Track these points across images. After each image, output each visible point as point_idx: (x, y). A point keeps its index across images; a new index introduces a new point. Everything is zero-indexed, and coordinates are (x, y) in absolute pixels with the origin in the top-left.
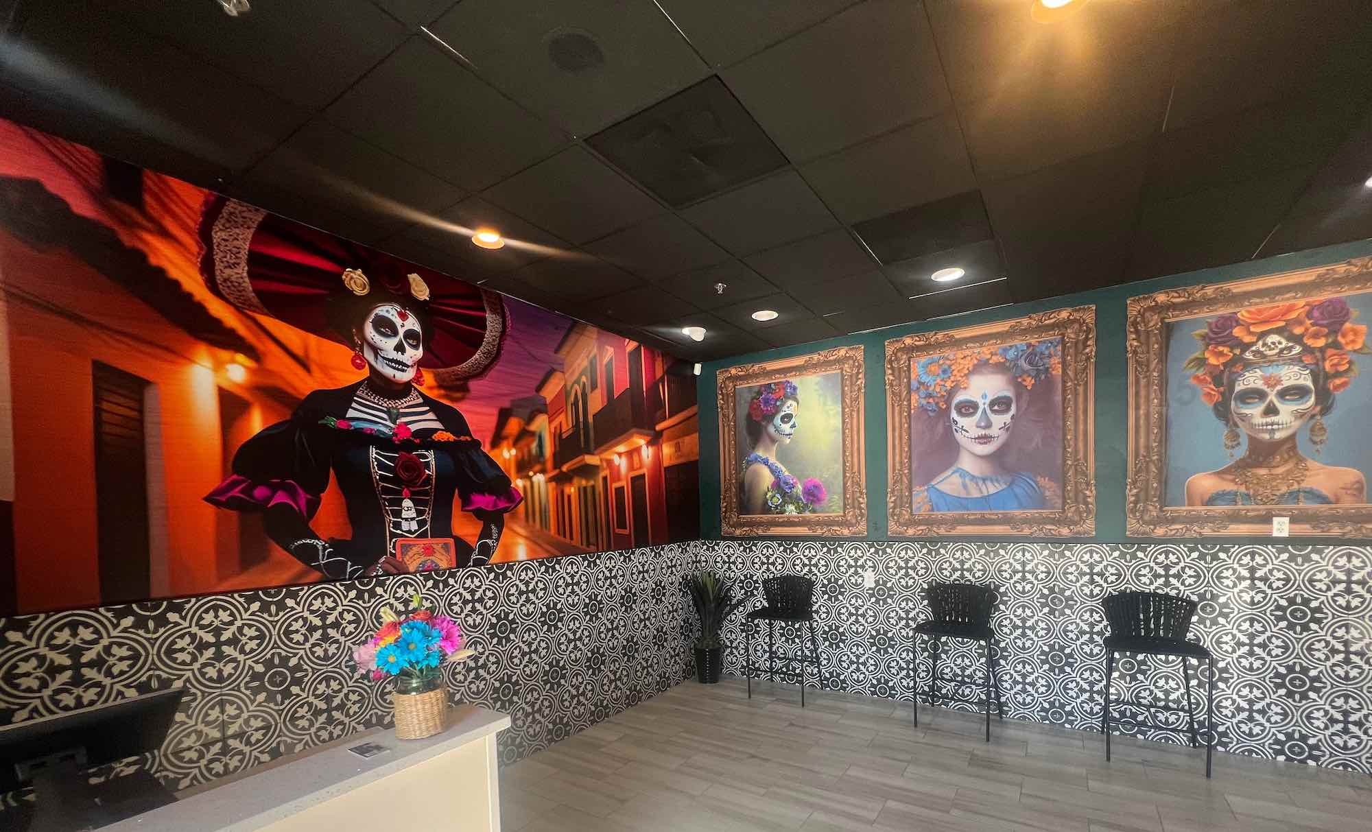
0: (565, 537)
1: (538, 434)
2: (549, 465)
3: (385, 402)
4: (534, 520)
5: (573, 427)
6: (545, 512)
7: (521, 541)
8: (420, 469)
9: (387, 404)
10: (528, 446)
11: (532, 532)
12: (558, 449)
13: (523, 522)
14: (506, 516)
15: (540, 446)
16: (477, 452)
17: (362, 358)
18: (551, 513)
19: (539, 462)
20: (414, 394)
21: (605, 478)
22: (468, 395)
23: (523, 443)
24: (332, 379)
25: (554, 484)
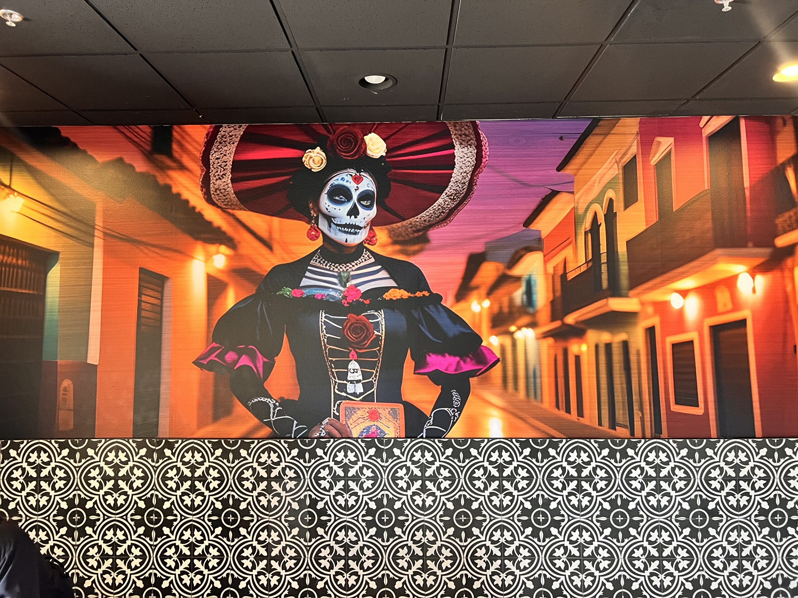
0: (568, 411)
1: (525, 277)
2: (544, 315)
3: (337, 267)
4: (516, 388)
5: (587, 262)
6: (535, 377)
7: (495, 413)
8: (368, 330)
9: (338, 269)
10: (510, 294)
11: (510, 402)
12: (558, 294)
13: (499, 390)
14: (473, 381)
15: (529, 292)
16: (437, 308)
17: (317, 230)
18: (545, 380)
19: (527, 313)
20: (366, 254)
21: (651, 331)
22: (427, 246)
23: (501, 291)
24: (290, 253)
25: (550, 341)
